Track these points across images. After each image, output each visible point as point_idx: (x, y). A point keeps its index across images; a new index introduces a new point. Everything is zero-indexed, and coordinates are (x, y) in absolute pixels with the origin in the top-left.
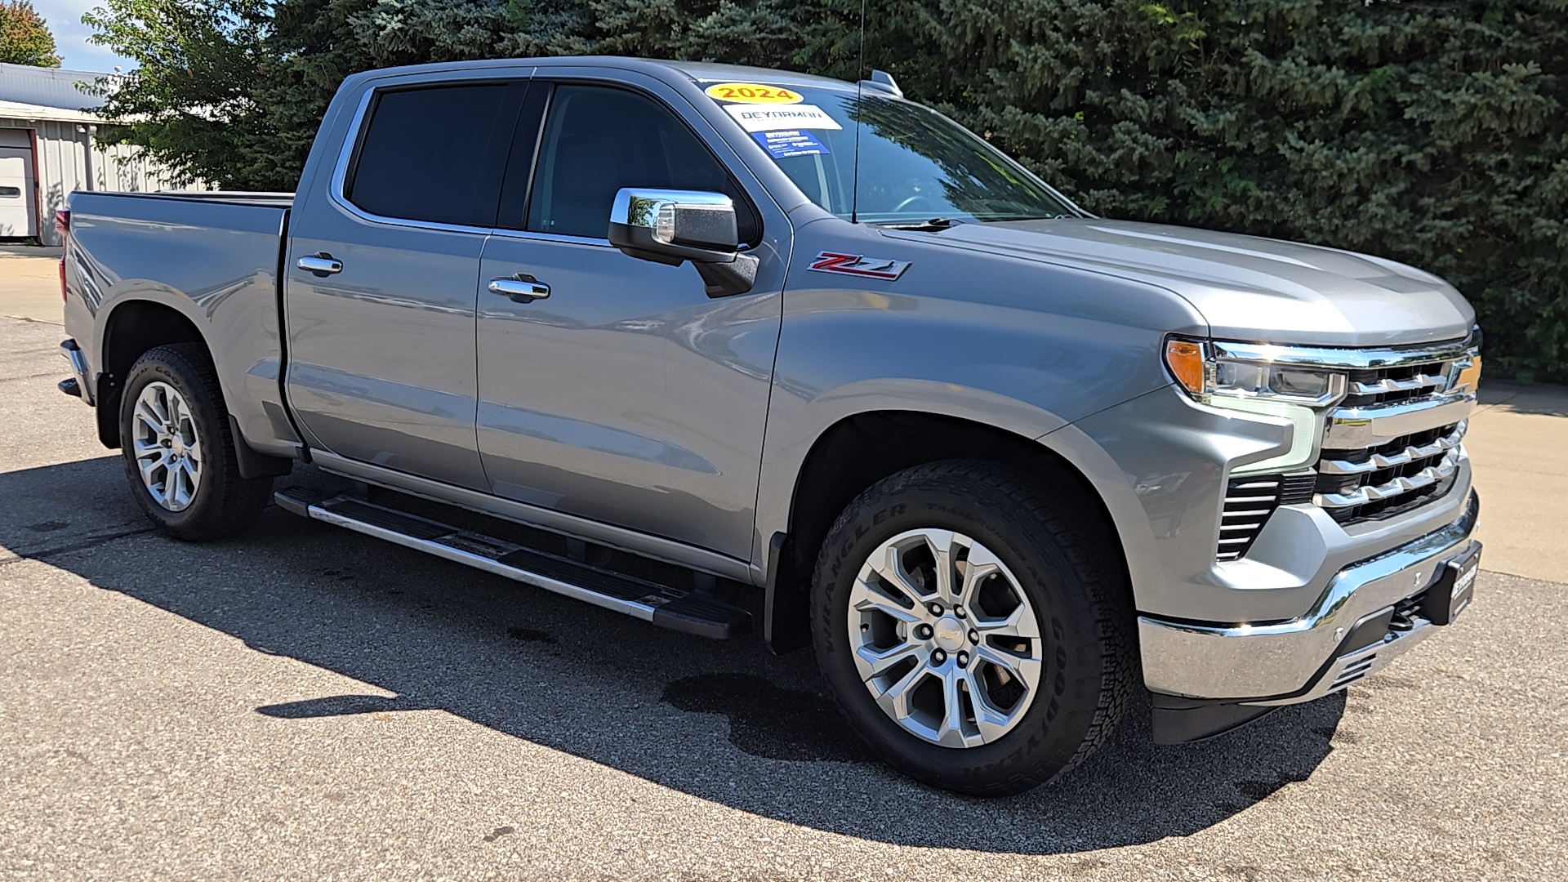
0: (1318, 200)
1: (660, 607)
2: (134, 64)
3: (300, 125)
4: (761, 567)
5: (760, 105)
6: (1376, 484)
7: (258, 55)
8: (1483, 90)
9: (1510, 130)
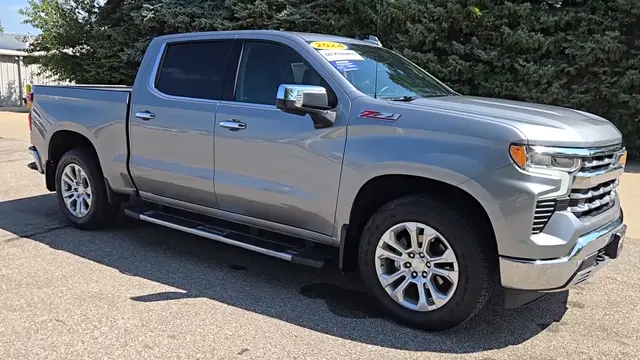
0: (531, 86)
1: (293, 255)
2: (40, 31)
3: (111, 57)
4: (338, 238)
5: (332, 50)
6: (590, 202)
7: (92, 27)
8: (597, 42)
9: (608, 58)
